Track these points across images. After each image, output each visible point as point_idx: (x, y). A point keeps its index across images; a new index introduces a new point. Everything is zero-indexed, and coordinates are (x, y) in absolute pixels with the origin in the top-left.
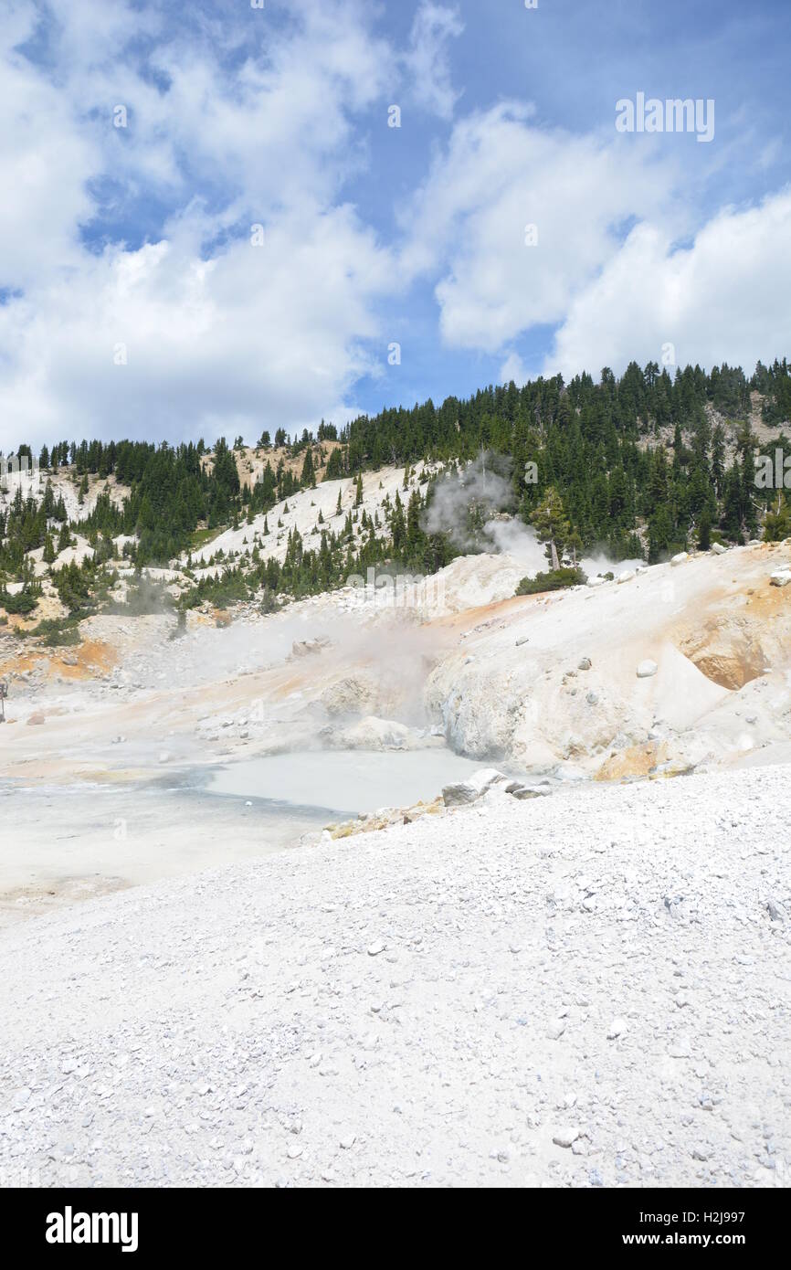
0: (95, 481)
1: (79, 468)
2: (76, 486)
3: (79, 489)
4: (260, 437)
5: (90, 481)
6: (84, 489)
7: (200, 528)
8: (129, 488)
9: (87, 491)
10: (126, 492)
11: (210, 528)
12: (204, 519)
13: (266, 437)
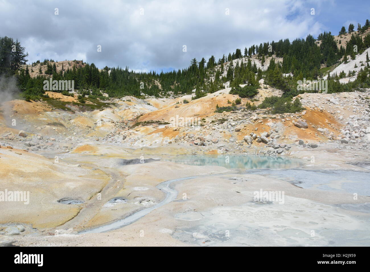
0: (267, 58)
1: (260, 54)
2: (260, 60)
3: (261, 61)
4: (340, 30)
5: (265, 58)
6: (263, 62)
7: (322, 67)
8: (282, 58)
9: (264, 61)
10: (281, 60)
11: (328, 66)
12: (323, 63)
13: (343, 29)
